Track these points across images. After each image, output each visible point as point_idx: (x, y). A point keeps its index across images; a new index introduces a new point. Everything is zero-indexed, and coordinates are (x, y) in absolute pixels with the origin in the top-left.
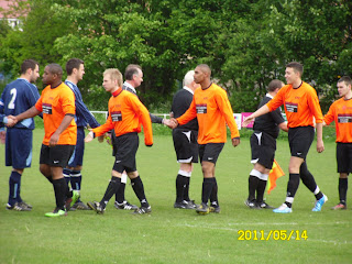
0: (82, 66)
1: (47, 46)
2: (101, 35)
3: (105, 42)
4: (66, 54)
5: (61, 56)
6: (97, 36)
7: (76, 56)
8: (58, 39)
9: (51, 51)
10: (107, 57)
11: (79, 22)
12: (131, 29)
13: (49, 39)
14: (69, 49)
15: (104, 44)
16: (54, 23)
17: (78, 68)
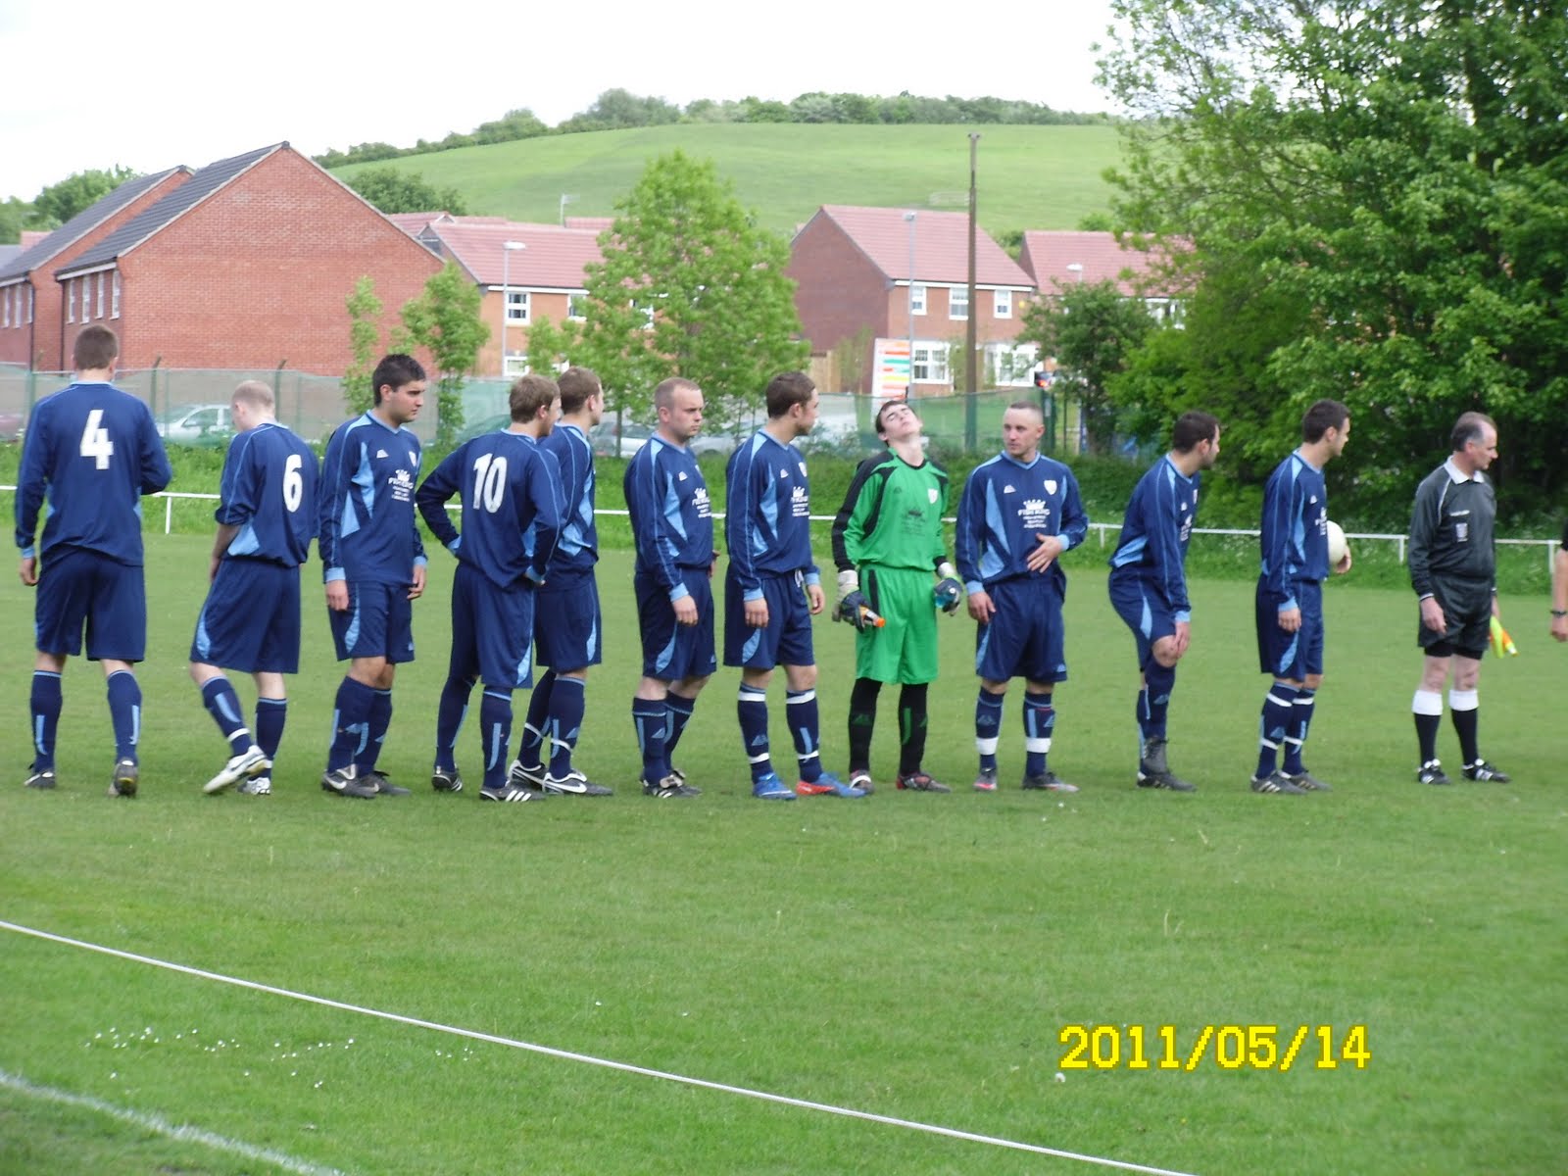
0: (1347, 422)
1: (1249, 369)
2: (1386, 337)
3: (1396, 353)
4: (1298, 387)
5: (1285, 394)
6: (1377, 340)
7: (1326, 392)
8: (1279, 351)
9: (1259, 381)
10: (1404, 394)
11: (1331, 306)
12: (1463, 324)
13: (1253, 349)
14: (1305, 375)
15: (1396, 361)
16: (1266, 309)
17: (1338, 427)
